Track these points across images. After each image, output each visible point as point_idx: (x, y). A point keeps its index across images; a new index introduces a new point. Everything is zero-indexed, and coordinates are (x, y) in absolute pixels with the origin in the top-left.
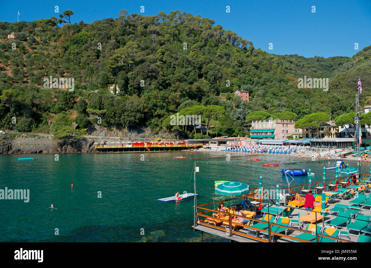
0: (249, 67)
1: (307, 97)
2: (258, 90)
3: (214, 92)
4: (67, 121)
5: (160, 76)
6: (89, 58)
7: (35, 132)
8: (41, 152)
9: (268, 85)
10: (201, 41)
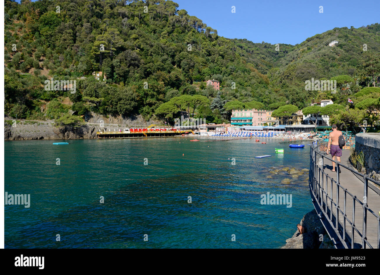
0: (217, 57)
1: (266, 87)
2: (227, 79)
3: (189, 80)
4: (63, 108)
5: (142, 64)
6: (66, 41)
7: (31, 119)
8: (42, 138)
9: (234, 75)
10: (169, 27)
